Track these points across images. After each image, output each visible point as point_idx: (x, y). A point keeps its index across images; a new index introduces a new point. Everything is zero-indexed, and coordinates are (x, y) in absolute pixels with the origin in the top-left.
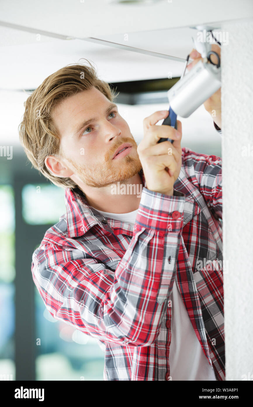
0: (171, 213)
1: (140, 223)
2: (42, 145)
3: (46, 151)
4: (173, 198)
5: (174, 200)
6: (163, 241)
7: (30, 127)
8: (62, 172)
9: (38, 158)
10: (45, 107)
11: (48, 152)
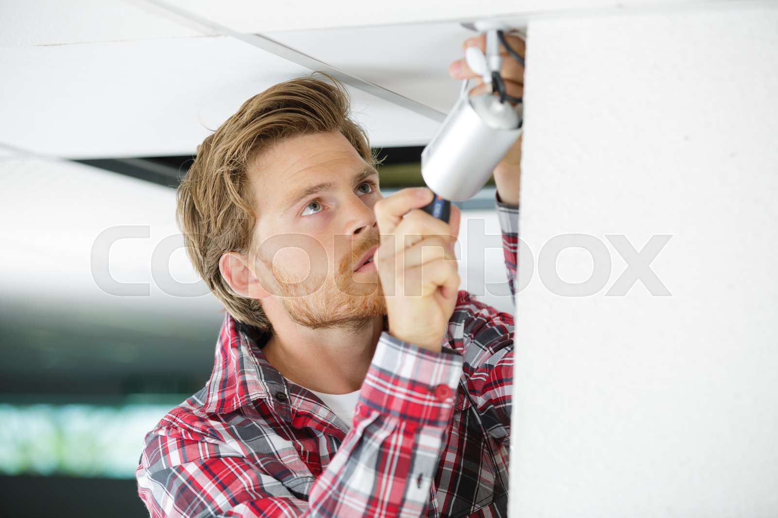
0: (433, 387)
1: (369, 402)
2: (220, 226)
3: (224, 240)
4: (442, 358)
5: (444, 361)
6: (411, 442)
7: (202, 190)
8: (251, 287)
9: (208, 253)
10: (239, 147)
11: (230, 243)
